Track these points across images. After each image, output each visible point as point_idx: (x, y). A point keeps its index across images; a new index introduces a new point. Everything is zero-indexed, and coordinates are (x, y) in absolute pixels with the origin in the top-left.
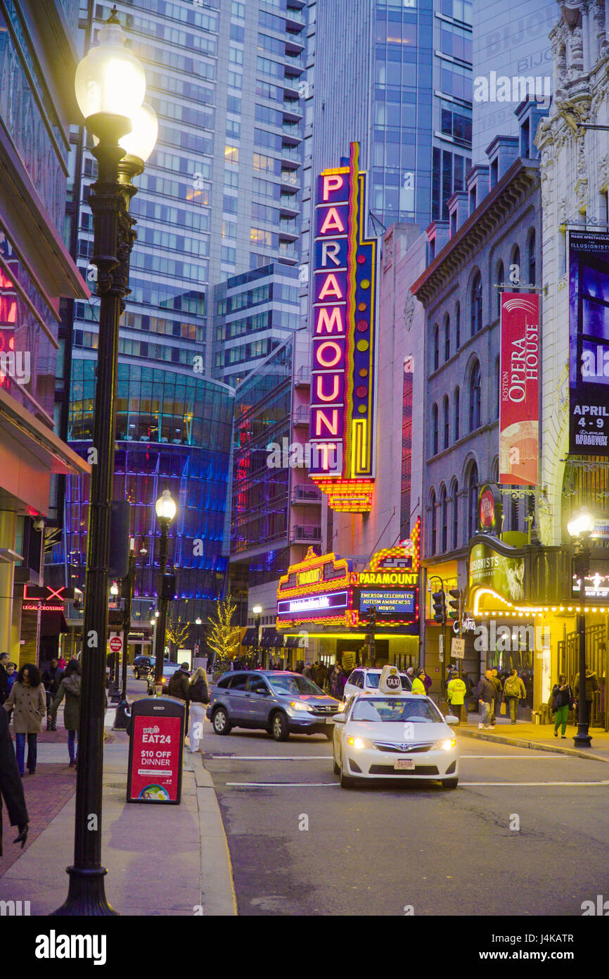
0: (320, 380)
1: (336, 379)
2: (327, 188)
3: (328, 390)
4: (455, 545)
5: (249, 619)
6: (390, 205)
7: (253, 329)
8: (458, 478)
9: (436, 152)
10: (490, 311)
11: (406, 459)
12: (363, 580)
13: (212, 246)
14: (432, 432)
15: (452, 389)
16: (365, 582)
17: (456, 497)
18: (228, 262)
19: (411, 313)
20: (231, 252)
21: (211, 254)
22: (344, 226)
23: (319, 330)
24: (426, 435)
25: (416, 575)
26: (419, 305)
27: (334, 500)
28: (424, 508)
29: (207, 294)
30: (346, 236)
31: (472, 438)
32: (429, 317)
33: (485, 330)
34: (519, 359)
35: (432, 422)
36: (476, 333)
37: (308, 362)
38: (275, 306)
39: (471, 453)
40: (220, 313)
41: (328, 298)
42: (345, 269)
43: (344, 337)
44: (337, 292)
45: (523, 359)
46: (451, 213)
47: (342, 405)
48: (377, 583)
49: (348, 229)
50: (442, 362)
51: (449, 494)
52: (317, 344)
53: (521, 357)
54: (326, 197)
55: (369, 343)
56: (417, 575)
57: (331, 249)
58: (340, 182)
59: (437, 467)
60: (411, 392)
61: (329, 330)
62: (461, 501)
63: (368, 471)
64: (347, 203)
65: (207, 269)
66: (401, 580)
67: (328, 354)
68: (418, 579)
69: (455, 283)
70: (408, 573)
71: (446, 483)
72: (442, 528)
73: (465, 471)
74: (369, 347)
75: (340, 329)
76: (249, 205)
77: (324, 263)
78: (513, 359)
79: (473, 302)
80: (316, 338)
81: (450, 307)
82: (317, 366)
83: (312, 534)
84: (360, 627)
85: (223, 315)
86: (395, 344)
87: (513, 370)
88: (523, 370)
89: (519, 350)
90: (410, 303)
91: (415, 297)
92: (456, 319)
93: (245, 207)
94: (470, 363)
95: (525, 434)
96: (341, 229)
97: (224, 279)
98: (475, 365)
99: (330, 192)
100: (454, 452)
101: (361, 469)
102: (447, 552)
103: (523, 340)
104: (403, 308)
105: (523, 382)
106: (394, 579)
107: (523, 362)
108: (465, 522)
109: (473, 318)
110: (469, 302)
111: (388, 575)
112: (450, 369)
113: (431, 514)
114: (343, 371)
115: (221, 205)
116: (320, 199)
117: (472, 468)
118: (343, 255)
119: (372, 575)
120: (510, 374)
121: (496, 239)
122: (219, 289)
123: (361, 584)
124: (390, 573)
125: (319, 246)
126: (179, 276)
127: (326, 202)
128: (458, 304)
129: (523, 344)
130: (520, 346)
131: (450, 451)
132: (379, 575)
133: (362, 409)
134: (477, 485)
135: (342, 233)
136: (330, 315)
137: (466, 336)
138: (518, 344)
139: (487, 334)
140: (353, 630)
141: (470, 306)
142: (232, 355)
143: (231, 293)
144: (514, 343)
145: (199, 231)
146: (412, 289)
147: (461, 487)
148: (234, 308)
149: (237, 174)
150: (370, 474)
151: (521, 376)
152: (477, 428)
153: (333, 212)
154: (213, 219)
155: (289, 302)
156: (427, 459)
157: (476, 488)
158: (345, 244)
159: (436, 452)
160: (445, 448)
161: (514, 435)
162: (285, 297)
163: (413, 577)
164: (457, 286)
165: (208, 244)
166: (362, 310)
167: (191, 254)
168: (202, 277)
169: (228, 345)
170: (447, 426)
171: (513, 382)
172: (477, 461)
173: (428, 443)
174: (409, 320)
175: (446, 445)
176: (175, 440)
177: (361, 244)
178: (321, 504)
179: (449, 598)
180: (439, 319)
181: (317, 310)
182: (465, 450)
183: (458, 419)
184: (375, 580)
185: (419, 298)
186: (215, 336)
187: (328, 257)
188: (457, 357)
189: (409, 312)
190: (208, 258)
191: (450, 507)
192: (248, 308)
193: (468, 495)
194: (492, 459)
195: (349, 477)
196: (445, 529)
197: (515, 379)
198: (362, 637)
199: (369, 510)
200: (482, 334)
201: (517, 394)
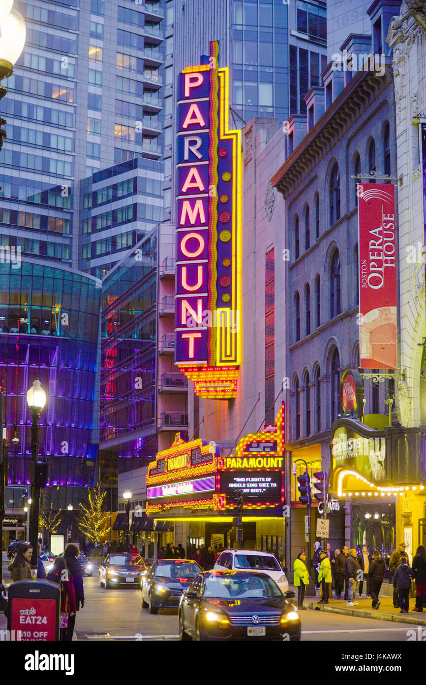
0: (184, 270)
1: (200, 269)
2: (188, 85)
3: (192, 281)
4: (319, 430)
5: (120, 504)
6: (249, 101)
7: (118, 222)
8: (320, 363)
9: (293, 49)
10: (348, 201)
11: (269, 346)
12: (230, 465)
13: (77, 142)
14: (294, 320)
15: (313, 277)
16: (231, 467)
17: (319, 382)
18: (93, 157)
19: (271, 204)
20: (96, 148)
21: (77, 148)
22: (205, 121)
23: (183, 222)
24: (288, 323)
25: (280, 459)
26: (279, 196)
27: (200, 387)
28: (288, 393)
29: (73, 188)
30: (207, 131)
31: (334, 324)
32: (290, 207)
33: (343, 220)
34: (377, 247)
35: (294, 309)
36: (335, 222)
37: (173, 253)
38: (139, 199)
39: (333, 339)
40: (86, 206)
41: (191, 191)
42: (207, 162)
43: (207, 228)
44: (200, 184)
45: (381, 247)
46: (308, 107)
47: (206, 294)
48: (243, 467)
49: (209, 125)
50: (302, 251)
51: (312, 379)
52: (181, 235)
53: (378, 245)
54: (187, 94)
55: (232, 234)
56: (282, 459)
57: (193, 143)
58: (201, 79)
59: (299, 352)
60: (273, 280)
61: (193, 221)
62: (323, 386)
63: (233, 358)
64: (207, 99)
65: (73, 164)
66: (267, 464)
67: (192, 245)
68: (283, 462)
69: (313, 175)
70: (273, 456)
71: (309, 369)
72: (305, 412)
73: (327, 355)
74: (231, 238)
75: (203, 220)
76: (113, 102)
77: (186, 157)
78: (371, 247)
79: (331, 193)
80: (180, 230)
81: (309, 198)
82: (181, 256)
83: (179, 421)
84: (228, 510)
85: (89, 209)
86: (257, 234)
87: (371, 258)
88: (381, 258)
89: (377, 239)
90: (271, 194)
91: (275, 189)
92: (315, 209)
93: (109, 104)
94: (330, 251)
95: (384, 319)
96: (202, 124)
97: (89, 174)
98: (335, 254)
99: (191, 89)
100: (315, 338)
101: (226, 356)
102: (311, 436)
103: (380, 229)
104: (264, 198)
105: (381, 269)
106: (260, 463)
107: (380, 250)
108: (327, 405)
109: (332, 208)
110: (327, 193)
111: (254, 459)
112: (311, 258)
113: (294, 399)
114: (206, 261)
115: (86, 102)
116: (181, 96)
117: (334, 354)
118: (205, 149)
119: (238, 459)
120: (368, 262)
121: (351, 133)
122: (85, 184)
123: (227, 469)
124: (256, 457)
125: (181, 140)
126: (45, 172)
127: (187, 98)
128: (317, 195)
129: (380, 233)
130: (377, 235)
131: (312, 338)
132: (245, 460)
133: (225, 298)
134: (339, 370)
135: (204, 128)
136: (193, 207)
137: (325, 225)
138: (376, 233)
139: (345, 224)
140: (221, 514)
141: (328, 197)
142: (98, 247)
143: (96, 187)
144: (372, 232)
145: (64, 128)
146: (272, 180)
147: (323, 371)
148: (99, 202)
149: (101, 73)
150: (235, 361)
151: (380, 263)
152: (338, 314)
153: (194, 108)
154: (78, 116)
155: (153, 195)
156: (290, 345)
157: (338, 373)
158: (207, 139)
159: (298, 338)
160: (308, 334)
161: (373, 321)
162: (149, 190)
163: (278, 461)
164: (315, 177)
165: (74, 141)
166: (224, 202)
167: (57, 150)
168: (68, 173)
169: (94, 238)
170: (308, 313)
171: (371, 269)
172: (339, 347)
173: (290, 330)
174: (270, 210)
175: (308, 332)
176: (44, 332)
177: (222, 138)
178: (187, 392)
179: (314, 480)
180: (299, 209)
181: (180, 204)
182: (327, 336)
183: (319, 306)
184: (242, 464)
185: (279, 190)
186: (81, 229)
187: (190, 151)
188: (317, 246)
189: (270, 204)
190: (74, 154)
191: (313, 392)
192: (113, 201)
193: (330, 380)
194: (353, 345)
195: (214, 365)
196: (308, 413)
197: (373, 266)
198: (230, 519)
199: (234, 397)
200: (341, 223)
201: (375, 281)
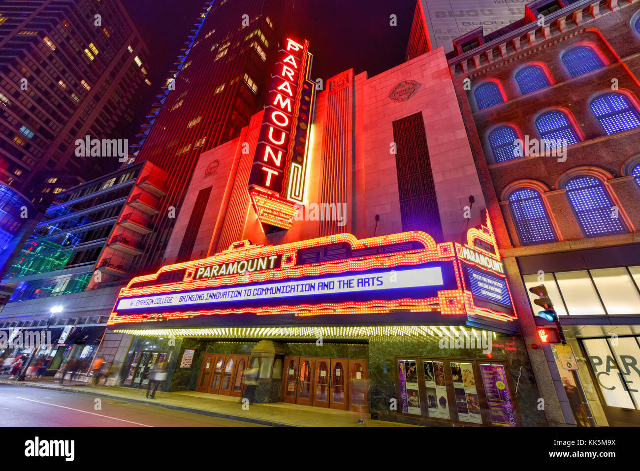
27: (264, 212)
